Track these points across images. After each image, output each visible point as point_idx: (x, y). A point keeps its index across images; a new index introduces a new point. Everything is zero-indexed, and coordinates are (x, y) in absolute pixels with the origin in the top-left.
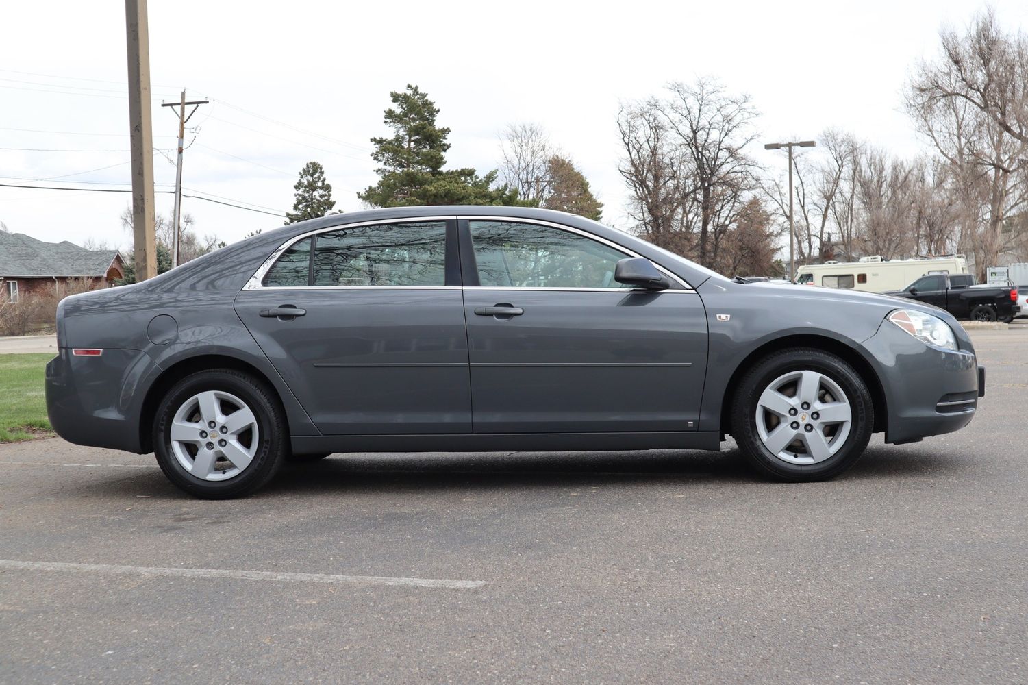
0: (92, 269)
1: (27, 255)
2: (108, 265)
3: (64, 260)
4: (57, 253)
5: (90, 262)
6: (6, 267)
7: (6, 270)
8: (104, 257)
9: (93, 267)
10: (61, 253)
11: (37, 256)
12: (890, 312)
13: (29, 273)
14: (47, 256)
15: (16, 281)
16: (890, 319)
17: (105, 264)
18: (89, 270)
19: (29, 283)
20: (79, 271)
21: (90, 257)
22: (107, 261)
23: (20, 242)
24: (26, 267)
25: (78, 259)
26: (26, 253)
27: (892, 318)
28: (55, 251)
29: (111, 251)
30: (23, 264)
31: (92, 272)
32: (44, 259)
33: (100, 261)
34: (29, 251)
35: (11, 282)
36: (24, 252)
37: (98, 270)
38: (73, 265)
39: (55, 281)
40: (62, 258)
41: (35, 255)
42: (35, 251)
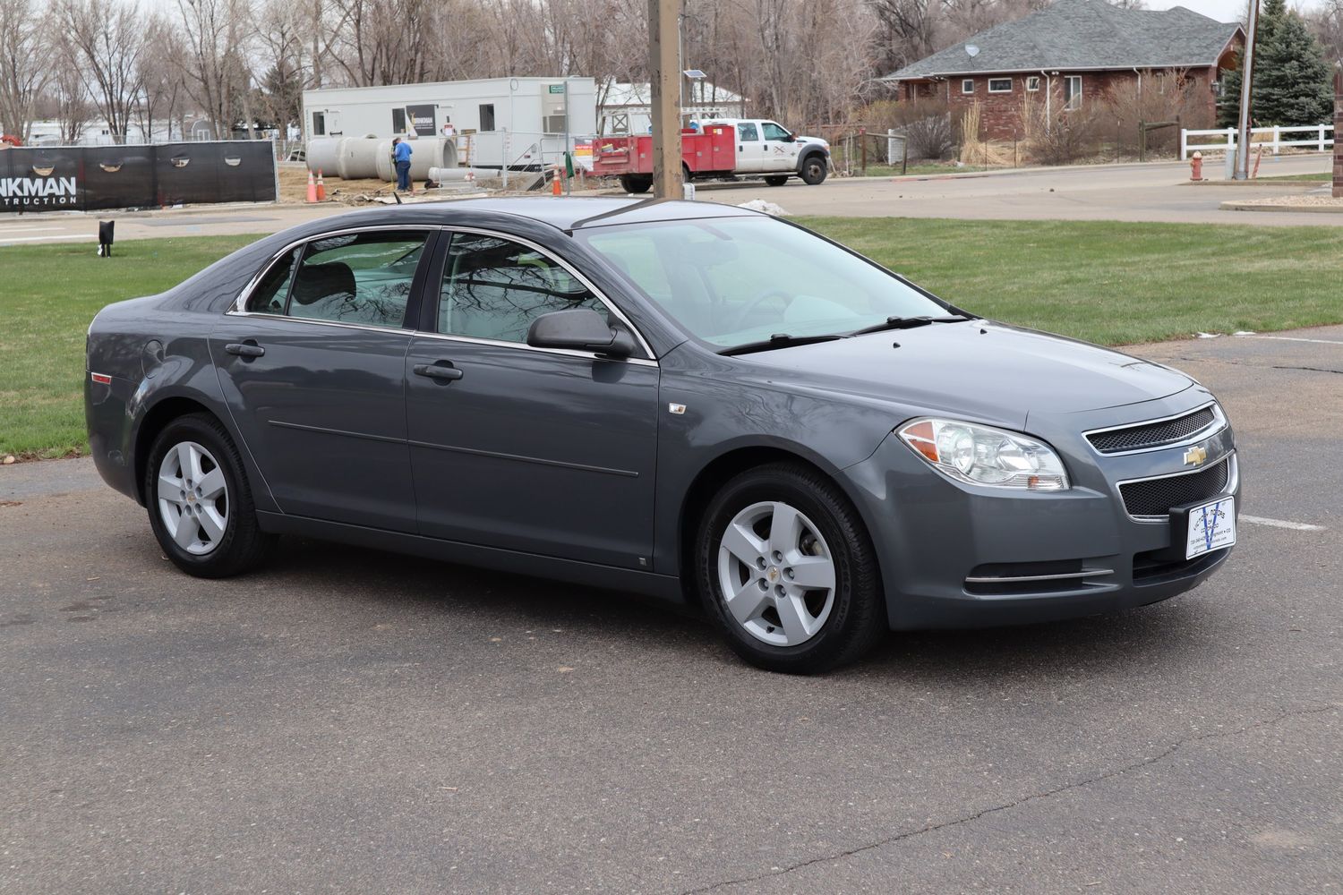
0: (1195, 55)
1: (1102, 34)
2: (1220, 48)
3: (1156, 41)
4: (1147, 30)
5: (1194, 44)
6: (1066, 55)
7: (1066, 59)
8: (1217, 34)
9: (1197, 52)
10: (1154, 30)
11: (1115, 35)
12: (899, 425)
13: (1100, 64)
14: (1131, 35)
15: (1080, 77)
16: (902, 433)
17: (1217, 45)
18: (1192, 55)
19: (1099, 79)
20: (1178, 58)
21: (1195, 34)
22: (1221, 40)
23: (1094, 15)
24: (1097, 53)
25: (1178, 38)
26: (1100, 32)
27: (906, 432)
28: (1146, 26)
29: (1227, 25)
30: (1094, 49)
31: (1195, 59)
32: (1125, 40)
33: (1209, 42)
34: (1104, 28)
35: (1072, 77)
36: (1098, 29)
37: (1205, 55)
38: (1168, 49)
39: (1137, 75)
40: (1154, 38)
41: (1113, 34)
42: (1114, 27)
